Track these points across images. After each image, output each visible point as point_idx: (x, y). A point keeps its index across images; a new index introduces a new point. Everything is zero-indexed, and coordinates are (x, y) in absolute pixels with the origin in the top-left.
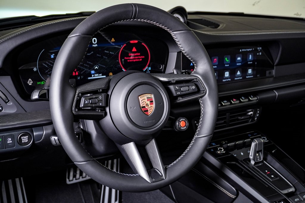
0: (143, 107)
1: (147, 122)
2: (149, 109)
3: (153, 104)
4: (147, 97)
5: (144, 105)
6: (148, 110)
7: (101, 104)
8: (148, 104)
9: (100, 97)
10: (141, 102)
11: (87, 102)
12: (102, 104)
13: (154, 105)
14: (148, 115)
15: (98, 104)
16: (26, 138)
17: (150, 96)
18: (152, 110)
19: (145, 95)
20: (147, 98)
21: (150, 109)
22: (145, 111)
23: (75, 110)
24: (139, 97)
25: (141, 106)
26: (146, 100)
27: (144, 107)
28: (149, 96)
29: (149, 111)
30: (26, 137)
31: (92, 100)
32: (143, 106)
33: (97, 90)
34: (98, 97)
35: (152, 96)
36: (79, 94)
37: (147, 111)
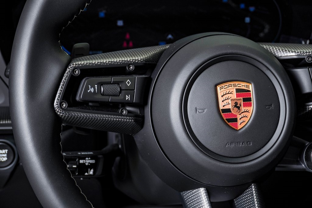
0: (225, 111)
1: (233, 145)
2: (239, 117)
3: (250, 105)
4: (237, 88)
5: (230, 107)
6: (237, 119)
7: (128, 98)
8: (238, 105)
9: (128, 83)
10: (220, 99)
11: (92, 90)
12: (132, 97)
13: (252, 109)
14: (237, 130)
15: (121, 97)
16: (4, 154)
17: (243, 88)
18: (246, 120)
19: (232, 83)
20: (238, 90)
21: (242, 115)
22: (229, 120)
23: (61, 105)
24: (218, 88)
25: (221, 107)
26: (234, 96)
27: (229, 110)
28: (242, 85)
29: (239, 122)
30: (4, 151)
31: (105, 86)
32: (226, 107)
33: (123, 66)
34: (122, 82)
35: (251, 87)
36: (73, 71)
37: (235, 120)
